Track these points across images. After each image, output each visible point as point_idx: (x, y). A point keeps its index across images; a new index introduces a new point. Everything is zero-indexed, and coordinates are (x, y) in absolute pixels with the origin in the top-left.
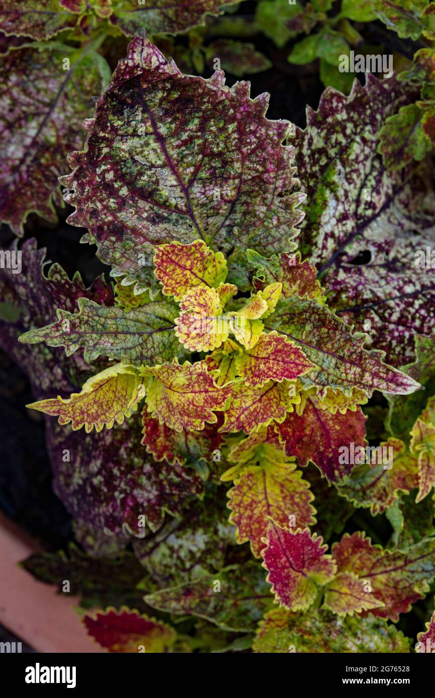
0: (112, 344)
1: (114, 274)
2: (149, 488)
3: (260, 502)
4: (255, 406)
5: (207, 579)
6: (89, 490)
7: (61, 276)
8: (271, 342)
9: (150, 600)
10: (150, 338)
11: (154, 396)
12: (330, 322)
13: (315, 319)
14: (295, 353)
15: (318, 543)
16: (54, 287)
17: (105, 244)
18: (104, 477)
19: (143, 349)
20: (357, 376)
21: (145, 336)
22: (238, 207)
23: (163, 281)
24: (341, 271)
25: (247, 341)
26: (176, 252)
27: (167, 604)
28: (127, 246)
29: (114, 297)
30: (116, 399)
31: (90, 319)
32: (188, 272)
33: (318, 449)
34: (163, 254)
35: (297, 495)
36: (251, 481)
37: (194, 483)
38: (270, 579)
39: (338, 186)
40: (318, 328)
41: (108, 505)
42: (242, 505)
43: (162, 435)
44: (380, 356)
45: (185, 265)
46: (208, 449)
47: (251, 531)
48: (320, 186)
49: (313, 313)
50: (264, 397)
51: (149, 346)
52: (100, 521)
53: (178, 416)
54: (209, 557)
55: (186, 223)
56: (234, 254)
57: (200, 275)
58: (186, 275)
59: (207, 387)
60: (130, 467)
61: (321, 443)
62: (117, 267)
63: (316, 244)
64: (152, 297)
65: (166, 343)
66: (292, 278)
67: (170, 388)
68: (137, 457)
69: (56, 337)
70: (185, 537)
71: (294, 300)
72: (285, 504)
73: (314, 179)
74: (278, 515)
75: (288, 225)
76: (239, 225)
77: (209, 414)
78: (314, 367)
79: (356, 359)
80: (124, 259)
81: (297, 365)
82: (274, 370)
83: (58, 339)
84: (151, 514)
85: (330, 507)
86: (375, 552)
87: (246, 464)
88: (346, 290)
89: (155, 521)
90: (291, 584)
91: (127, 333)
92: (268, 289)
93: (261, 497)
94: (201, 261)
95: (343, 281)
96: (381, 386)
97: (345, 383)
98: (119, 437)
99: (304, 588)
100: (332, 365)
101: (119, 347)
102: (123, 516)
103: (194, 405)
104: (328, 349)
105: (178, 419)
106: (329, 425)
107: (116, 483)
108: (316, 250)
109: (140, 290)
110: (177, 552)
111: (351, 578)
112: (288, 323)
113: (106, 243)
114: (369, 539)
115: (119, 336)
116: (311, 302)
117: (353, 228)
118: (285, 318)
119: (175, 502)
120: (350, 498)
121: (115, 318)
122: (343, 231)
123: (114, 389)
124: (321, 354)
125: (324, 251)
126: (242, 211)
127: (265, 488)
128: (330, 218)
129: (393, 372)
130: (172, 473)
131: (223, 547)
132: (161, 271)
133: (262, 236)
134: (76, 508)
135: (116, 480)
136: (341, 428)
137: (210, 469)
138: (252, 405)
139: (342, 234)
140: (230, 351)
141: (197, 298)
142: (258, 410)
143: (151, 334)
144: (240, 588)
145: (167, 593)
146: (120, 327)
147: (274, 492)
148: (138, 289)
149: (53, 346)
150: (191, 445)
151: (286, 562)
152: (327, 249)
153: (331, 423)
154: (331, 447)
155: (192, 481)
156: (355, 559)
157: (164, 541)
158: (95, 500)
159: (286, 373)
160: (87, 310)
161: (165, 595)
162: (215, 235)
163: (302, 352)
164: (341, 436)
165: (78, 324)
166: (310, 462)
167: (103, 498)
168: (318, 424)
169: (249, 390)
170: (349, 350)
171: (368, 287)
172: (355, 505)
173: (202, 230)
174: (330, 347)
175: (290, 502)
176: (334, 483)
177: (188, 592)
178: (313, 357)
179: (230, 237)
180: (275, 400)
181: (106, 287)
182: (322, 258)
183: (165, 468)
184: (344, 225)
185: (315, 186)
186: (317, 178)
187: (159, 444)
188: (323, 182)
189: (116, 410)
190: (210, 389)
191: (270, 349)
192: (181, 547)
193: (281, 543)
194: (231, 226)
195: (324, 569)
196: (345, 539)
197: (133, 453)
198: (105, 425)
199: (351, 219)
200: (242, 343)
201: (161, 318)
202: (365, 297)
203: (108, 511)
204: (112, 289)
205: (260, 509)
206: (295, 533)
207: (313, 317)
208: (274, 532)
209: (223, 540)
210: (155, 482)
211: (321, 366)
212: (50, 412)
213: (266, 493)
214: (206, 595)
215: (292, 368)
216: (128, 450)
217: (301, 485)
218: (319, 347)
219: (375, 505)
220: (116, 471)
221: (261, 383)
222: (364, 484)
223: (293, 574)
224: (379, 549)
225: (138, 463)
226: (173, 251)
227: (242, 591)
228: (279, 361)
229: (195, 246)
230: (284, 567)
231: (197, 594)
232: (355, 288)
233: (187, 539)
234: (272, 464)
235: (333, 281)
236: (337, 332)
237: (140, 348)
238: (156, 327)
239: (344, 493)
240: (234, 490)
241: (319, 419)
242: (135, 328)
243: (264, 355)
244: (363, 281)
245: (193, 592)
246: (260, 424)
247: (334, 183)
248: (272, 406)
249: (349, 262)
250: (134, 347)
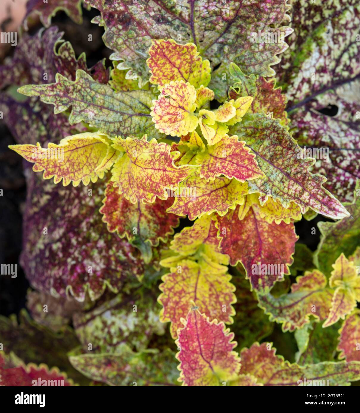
0: (95, 115)
1: (113, 57)
2: (98, 261)
3: (189, 293)
4: (203, 198)
5: (128, 355)
6: (47, 254)
7: (69, 54)
8: (232, 145)
9: (74, 361)
10: (130, 119)
11: (120, 169)
12: (286, 142)
13: (274, 137)
14: (249, 159)
15: (229, 338)
16: (61, 62)
17: (112, 29)
18: (63, 244)
19: (121, 126)
20: (297, 193)
21: (126, 116)
22: (233, 29)
23: (152, 70)
24: (309, 114)
25: (210, 138)
26: (170, 48)
27: (88, 368)
28: (130, 35)
29: (108, 80)
30: (88, 164)
31: (83, 89)
32: (176, 70)
33: (248, 254)
34: (159, 47)
35: (222, 296)
36: (186, 274)
37: (137, 264)
38: (179, 356)
39: (324, 42)
40: (274, 145)
41: (60, 268)
42: (172, 290)
43: (119, 209)
44: (321, 181)
45: (175, 63)
46: (156, 234)
47: (175, 314)
48: (309, 38)
49: (274, 131)
50: (214, 193)
51: (127, 125)
52: (49, 283)
53: (135, 189)
54: (135, 338)
55: (185, 31)
56: (220, 69)
57: (186, 76)
58: (174, 71)
59: (166, 166)
60: (87, 240)
61: (253, 250)
62: (117, 52)
63: (292, 84)
64: (140, 85)
65: (142, 126)
66: (264, 101)
67: (135, 163)
68: (94, 231)
69: (50, 96)
70: (119, 316)
71: (260, 117)
72: (210, 301)
73: (305, 31)
74: (202, 308)
75: (271, 53)
76: (231, 45)
77: (162, 191)
78: (262, 175)
79: (300, 178)
80: (125, 46)
81: (248, 169)
82: (227, 169)
83: (51, 98)
84: (94, 283)
85: (250, 325)
86: (277, 362)
87: (186, 258)
88: (309, 130)
89: (96, 290)
90: (198, 371)
91: (111, 110)
92: (239, 99)
93: (191, 290)
94: (189, 63)
95: (308, 123)
96: (315, 207)
97: (286, 196)
98: (84, 211)
99: (209, 380)
100: (278, 179)
101: (101, 119)
102: (70, 280)
103: (151, 180)
104: (279, 165)
105: (135, 191)
106: (264, 236)
107: (71, 251)
108: (292, 89)
109: (131, 76)
110: (109, 327)
111: (250, 380)
112: (250, 136)
113: (114, 29)
114: (275, 350)
115: (104, 110)
116: (274, 121)
117: (328, 82)
118: (249, 131)
119: (117, 278)
120: (268, 311)
121: (104, 95)
122: (319, 81)
123: (88, 155)
124: (271, 167)
125: (299, 92)
126: (236, 33)
127: (196, 284)
128: (311, 67)
129: (329, 197)
130: (121, 251)
131: (149, 333)
132: (153, 61)
133: (247, 57)
134: (33, 272)
135: (72, 248)
136: (274, 241)
137: (153, 255)
138: (201, 196)
139: (317, 84)
140: (195, 146)
141: (177, 89)
142: (205, 202)
143: (131, 116)
144: (154, 372)
145: (91, 359)
146: (107, 103)
147: (203, 289)
148: (130, 75)
149: (45, 102)
150: (142, 227)
151: (197, 347)
152: (301, 91)
153: (266, 234)
154: (261, 256)
155: (136, 262)
156: (258, 367)
157: (100, 315)
158: (50, 263)
159: (237, 174)
160: (82, 81)
161: (88, 360)
162: (208, 48)
163: (255, 160)
164: (272, 249)
165: (71, 90)
166: (239, 263)
167: (57, 262)
168: (255, 233)
169: (202, 183)
170: (296, 169)
171: (328, 133)
172: (270, 318)
173: (198, 41)
174: (281, 163)
175: (215, 300)
176: (256, 290)
177: (109, 363)
178: (264, 168)
179: (220, 54)
180: (222, 197)
181: (104, 70)
182: (295, 98)
183: (115, 245)
184: (321, 76)
185: (305, 37)
186: (308, 31)
187: (114, 217)
188: (312, 36)
189: (84, 173)
190: (168, 169)
191: (230, 151)
192: (113, 323)
193: (197, 328)
194: (223, 44)
195: (229, 366)
196: (254, 347)
197: (92, 228)
198: (72, 182)
199: (328, 74)
200: (206, 137)
201: (143, 104)
202: (323, 140)
203: (58, 274)
204: (109, 72)
205: (187, 299)
206: (211, 323)
207: (273, 134)
208: (193, 316)
209: (150, 326)
210: (104, 257)
211: (268, 177)
212: (28, 158)
213: (196, 288)
214: (123, 369)
215: (243, 171)
216: (89, 225)
217: (227, 287)
218: (271, 161)
219: (287, 323)
220: (74, 241)
221: (213, 177)
222: (282, 304)
223: (202, 362)
224: (280, 360)
225: (95, 237)
226: (167, 47)
227: (155, 375)
228: (233, 163)
229: (187, 47)
230: (194, 352)
231: (116, 367)
232: (317, 131)
233: (120, 318)
234: (208, 264)
235: (299, 120)
236: (290, 151)
237: (119, 124)
238: (137, 111)
239: (263, 306)
240: (170, 276)
241: (256, 229)
242: (119, 107)
243: (223, 156)
244: (325, 127)
245: (113, 364)
246: (203, 213)
247: (321, 39)
248: (218, 202)
249: (317, 109)
250: (114, 122)
